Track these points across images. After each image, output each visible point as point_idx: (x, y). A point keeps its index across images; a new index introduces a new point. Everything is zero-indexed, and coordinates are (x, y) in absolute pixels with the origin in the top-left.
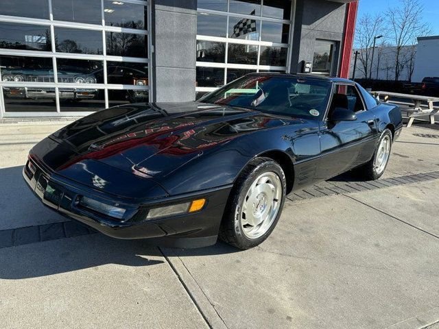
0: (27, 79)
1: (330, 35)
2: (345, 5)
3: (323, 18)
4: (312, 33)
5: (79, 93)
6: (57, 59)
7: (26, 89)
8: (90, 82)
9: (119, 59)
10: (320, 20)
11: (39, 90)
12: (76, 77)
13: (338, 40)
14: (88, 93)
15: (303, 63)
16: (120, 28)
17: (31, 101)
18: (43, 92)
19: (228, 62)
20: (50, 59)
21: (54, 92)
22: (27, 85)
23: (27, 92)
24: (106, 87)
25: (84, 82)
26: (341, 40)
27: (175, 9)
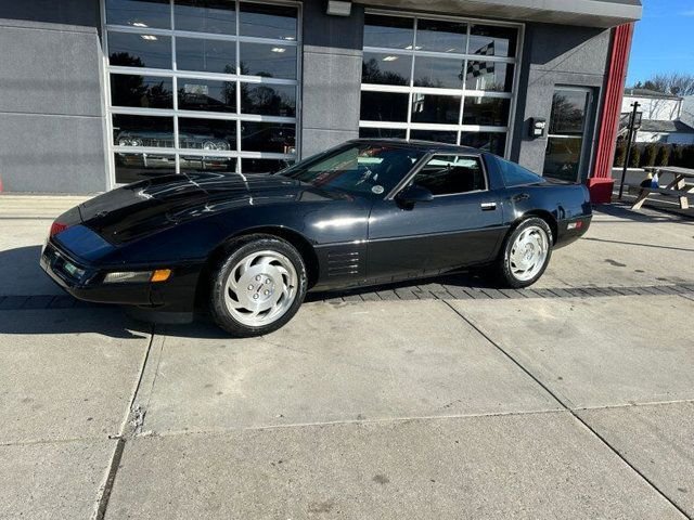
0: (146, 143)
1: (581, 79)
2: (609, 31)
3: (568, 53)
4: (548, 76)
5: (208, 162)
6: (180, 119)
7: (145, 155)
8: (222, 148)
9: (258, 118)
10: (562, 57)
11: (160, 156)
12: (205, 141)
13: (595, 85)
14: (219, 163)
15: (532, 121)
16: (260, 78)
17: (151, 171)
18: (164, 160)
19: (412, 121)
20: (171, 119)
21: (174, 160)
22: (145, 151)
23: (145, 160)
24: (240, 154)
25: (215, 148)
26: (601, 85)
27: (331, 50)
